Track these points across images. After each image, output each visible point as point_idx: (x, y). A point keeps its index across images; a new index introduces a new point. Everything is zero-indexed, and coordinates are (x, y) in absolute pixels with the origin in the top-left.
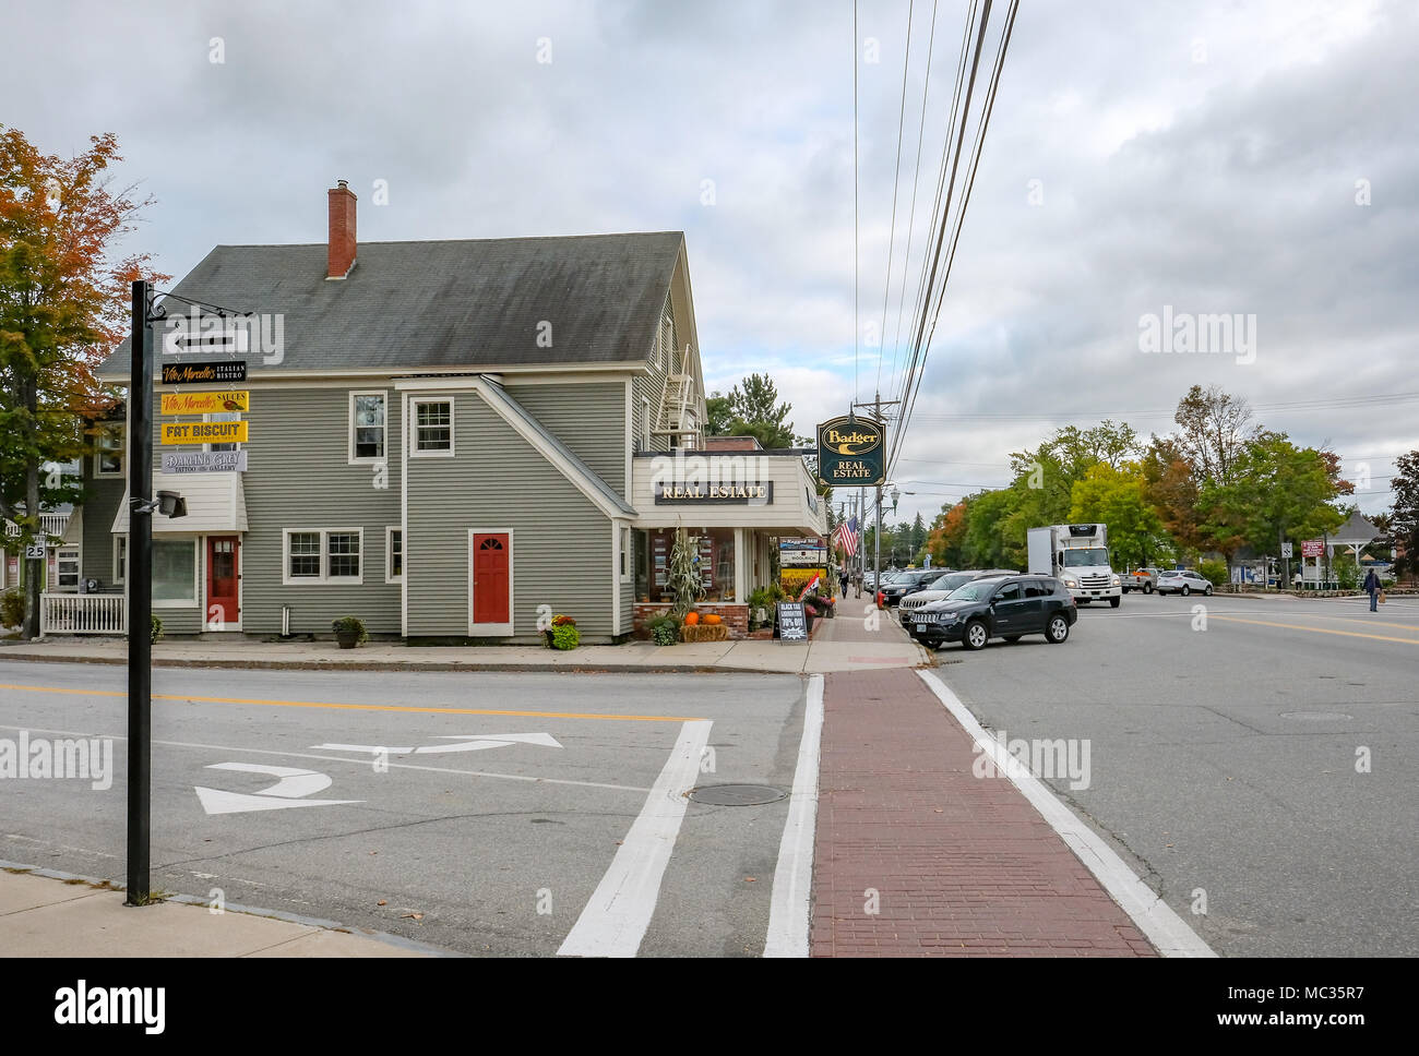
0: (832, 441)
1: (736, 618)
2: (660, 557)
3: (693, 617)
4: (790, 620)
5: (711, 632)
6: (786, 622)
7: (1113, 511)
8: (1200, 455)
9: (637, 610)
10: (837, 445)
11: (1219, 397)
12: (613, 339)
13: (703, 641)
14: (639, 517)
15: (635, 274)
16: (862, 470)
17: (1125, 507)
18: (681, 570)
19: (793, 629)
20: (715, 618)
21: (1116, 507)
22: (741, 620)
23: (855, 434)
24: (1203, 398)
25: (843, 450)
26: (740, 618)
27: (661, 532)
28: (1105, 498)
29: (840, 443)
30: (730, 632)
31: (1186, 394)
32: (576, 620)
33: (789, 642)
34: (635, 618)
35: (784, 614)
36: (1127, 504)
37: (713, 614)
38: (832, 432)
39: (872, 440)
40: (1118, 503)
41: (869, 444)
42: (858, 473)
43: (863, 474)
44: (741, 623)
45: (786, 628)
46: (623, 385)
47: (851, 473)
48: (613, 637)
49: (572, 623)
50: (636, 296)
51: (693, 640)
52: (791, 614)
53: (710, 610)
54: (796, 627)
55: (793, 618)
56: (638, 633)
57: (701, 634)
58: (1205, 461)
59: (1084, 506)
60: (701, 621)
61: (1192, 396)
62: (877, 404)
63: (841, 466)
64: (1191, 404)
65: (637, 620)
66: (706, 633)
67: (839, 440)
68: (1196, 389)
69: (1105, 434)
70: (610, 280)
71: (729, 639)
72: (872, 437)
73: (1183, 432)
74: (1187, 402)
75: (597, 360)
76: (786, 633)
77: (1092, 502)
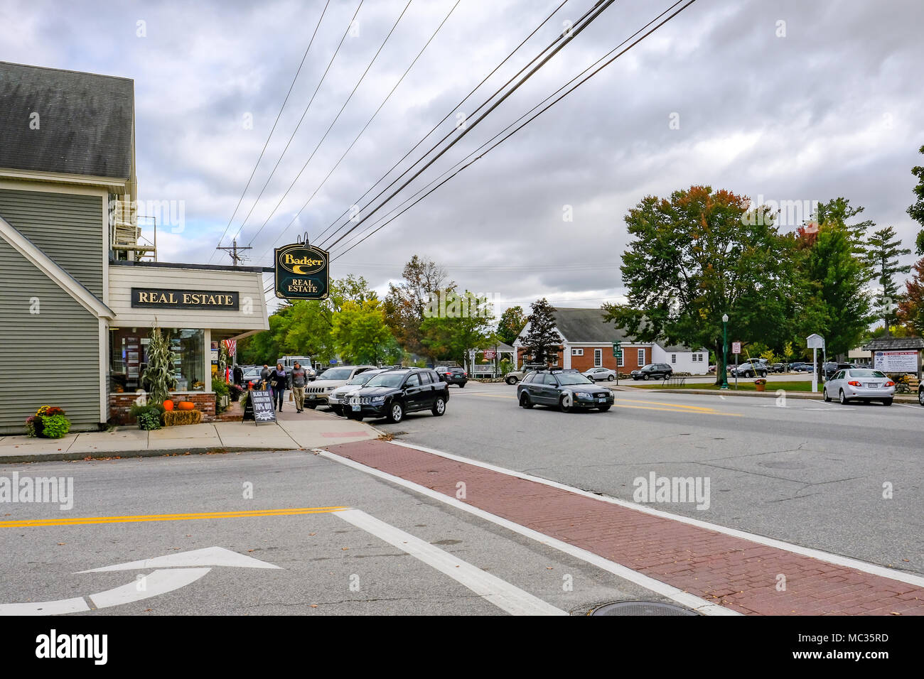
0: (287, 262)
1: (206, 404)
2: (134, 353)
3: (169, 404)
4: (261, 405)
5: (188, 417)
6: (258, 407)
7: (360, 331)
8: (416, 297)
9: (113, 399)
10: (291, 266)
11: (428, 264)
12: (88, 156)
13: (181, 424)
14: (117, 318)
15: (95, 105)
16: (311, 287)
17: (367, 328)
18: (157, 364)
19: (264, 412)
20: (190, 405)
21: (361, 328)
22: (210, 406)
23: (305, 258)
24: (418, 263)
25: (296, 270)
26: (210, 404)
27: (134, 331)
28: (354, 323)
29: (294, 265)
30: (203, 416)
31: (410, 260)
32: (64, 410)
33: (261, 422)
34: (112, 406)
35: (257, 400)
36: (368, 326)
37: (186, 401)
38: (287, 256)
39: (319, 264)
40: (361, 325)
41: (316, 267)
42: (308, 289)
43: (312, 289)
44: (210, 408)
45: (259, 411)
46: (100, 199)
47: (302, 289)
48: (100, 424)
49: (61, 413)
50: (103, 124)
51: (172, 424)
52: (261, 400)
53: (183, 398)
54: (266, 411)
55: (263, 403)
56: (118, 420)
57: (179, 419)
58: (420, 301)
59: (341, 326)
60: (176, 406)
61: (413, 262)
62: (235, 249)
63: (294, 282)
64: (412, 267)
65: (113, 408)
66: (182, 418)
67: (293, 262)
68: (415, 258)
69: (350, 283)
70: (72, 107)
71: (202, 422)
72: (319, 262)
73: (405, 282)
74: (410, 266)
75: (76, 173)
76: (259, 416)
77: (346, 325)
